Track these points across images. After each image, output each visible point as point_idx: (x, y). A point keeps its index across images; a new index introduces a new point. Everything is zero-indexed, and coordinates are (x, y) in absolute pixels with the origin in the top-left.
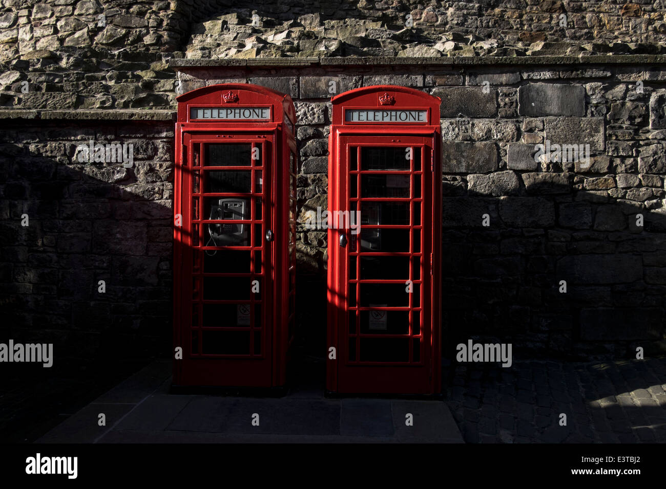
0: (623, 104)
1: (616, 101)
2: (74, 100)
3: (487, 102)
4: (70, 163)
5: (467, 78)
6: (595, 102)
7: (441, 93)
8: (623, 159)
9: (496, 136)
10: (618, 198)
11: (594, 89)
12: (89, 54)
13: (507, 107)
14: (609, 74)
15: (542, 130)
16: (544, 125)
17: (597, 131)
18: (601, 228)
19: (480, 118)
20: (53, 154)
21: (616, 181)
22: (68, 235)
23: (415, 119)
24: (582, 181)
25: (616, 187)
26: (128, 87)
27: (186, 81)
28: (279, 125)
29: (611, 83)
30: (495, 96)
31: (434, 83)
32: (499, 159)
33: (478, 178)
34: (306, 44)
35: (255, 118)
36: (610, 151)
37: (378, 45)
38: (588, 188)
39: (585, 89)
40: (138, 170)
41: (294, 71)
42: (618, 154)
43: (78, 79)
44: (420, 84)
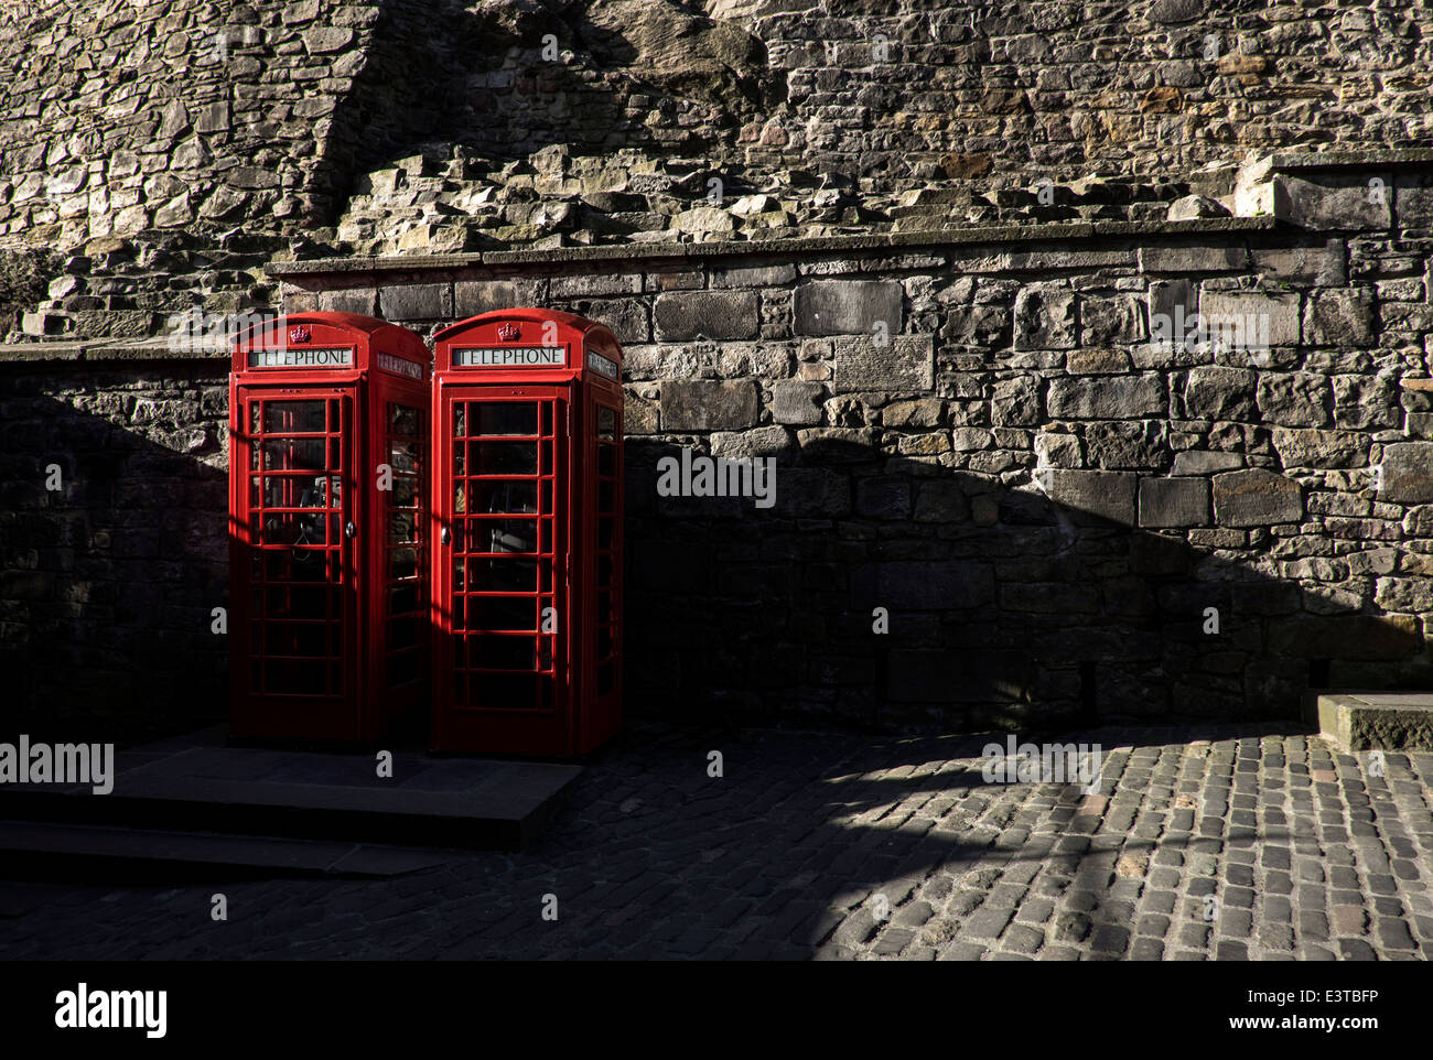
0: (968, 311)
1: (956, 305)
2: (149, 322)
3: (743, 315)
4: (129, 425)
5: (711, 277)
6: (919, 308)
7: (670, 302)
8: (965, 403)
9: (756, 369)
10: (953, 468)
11: (918, 288)
12: (180, 242)
13: (775, 321)
14: (941, 261)
15: (831, 358)
16: (833, 350)
17: (921, 357)
18: (923, 517)
19: (731, 340)
20: (106, 412)
21: (951, 441)
22: (127, 531)
23: (548, 361)
24: (894, 441)
25: (952, 450)
26: (230, 297)
27: (289, 295)
29: (948, 276)
30: (755, 305)
31: (660, 287)
32: (761, 407)
33: (726, 438)
34: (516, 211)
35: (334, 363)
36: (943, 389)
37: (644, 207)
38: (904, 452)
39: (904, 288)
40: (222, 433)
41: (445, 275)
42: (955, 394)
43: (160, 287)
44: (637, 289)
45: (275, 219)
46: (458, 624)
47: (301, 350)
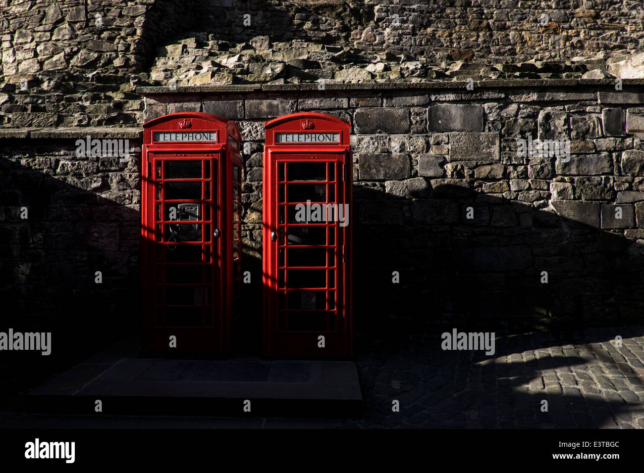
0: (516, 121)
1: (509, 118)
2: (56, 119)
3: (402, 120)
4: (55, 174)
5: (385, 101)
6: (491, 119)
7: (363, 113)
8: (515, 167)
9: (409, 149)
10: (511, 199)
11: (491, 109)
12: (66, 77)
13: (418, 124)
14: (503, 96)
15: (448, 143)
16: (449, 139)
17: (493, 143)
18: (496, 224)
19: (395, 133)
20: (41, 167)
21: (509, 186)
22: (54, 234)
23: (330, 140)
24: (480, 186)
25: (510, 190)
26: (101, 107)
27: (150, 105)
28: (223, 146)
29: (506, 103)
30: (408, 115)
31: (357, 105)
32: (412, 168)
33: (394, 183)
34: (255, 67)
35: (205, 140)
36: (505, 159)
37: (318, 66)
38: (486, 191)
39: (484, 108)
40: (112, 180)
41: (240, 96)
42: (511, 162)
43: (58, 101)
44: (345, 106)
45: (114, 68)
46: (281, 285)
47: (185, 133)
